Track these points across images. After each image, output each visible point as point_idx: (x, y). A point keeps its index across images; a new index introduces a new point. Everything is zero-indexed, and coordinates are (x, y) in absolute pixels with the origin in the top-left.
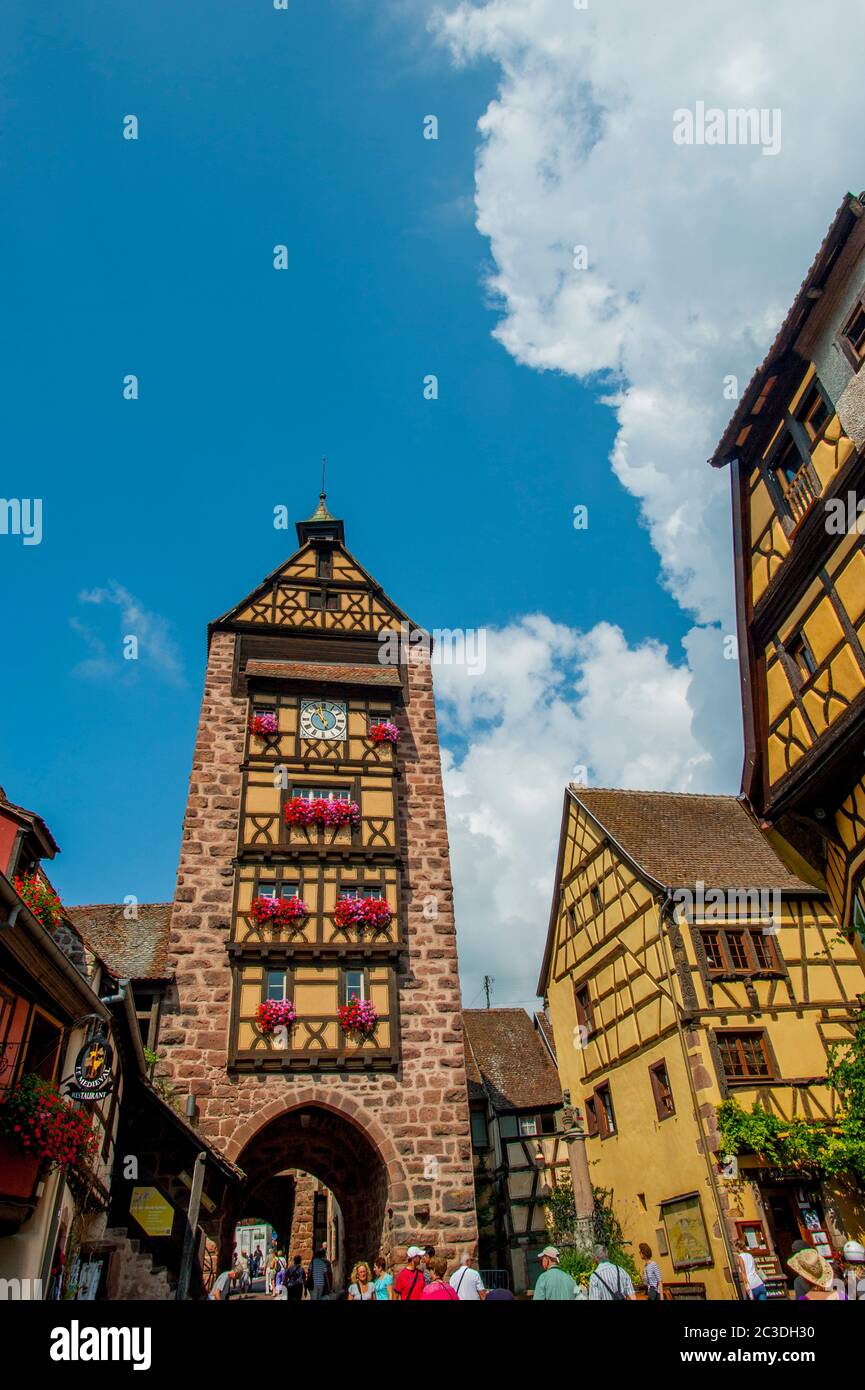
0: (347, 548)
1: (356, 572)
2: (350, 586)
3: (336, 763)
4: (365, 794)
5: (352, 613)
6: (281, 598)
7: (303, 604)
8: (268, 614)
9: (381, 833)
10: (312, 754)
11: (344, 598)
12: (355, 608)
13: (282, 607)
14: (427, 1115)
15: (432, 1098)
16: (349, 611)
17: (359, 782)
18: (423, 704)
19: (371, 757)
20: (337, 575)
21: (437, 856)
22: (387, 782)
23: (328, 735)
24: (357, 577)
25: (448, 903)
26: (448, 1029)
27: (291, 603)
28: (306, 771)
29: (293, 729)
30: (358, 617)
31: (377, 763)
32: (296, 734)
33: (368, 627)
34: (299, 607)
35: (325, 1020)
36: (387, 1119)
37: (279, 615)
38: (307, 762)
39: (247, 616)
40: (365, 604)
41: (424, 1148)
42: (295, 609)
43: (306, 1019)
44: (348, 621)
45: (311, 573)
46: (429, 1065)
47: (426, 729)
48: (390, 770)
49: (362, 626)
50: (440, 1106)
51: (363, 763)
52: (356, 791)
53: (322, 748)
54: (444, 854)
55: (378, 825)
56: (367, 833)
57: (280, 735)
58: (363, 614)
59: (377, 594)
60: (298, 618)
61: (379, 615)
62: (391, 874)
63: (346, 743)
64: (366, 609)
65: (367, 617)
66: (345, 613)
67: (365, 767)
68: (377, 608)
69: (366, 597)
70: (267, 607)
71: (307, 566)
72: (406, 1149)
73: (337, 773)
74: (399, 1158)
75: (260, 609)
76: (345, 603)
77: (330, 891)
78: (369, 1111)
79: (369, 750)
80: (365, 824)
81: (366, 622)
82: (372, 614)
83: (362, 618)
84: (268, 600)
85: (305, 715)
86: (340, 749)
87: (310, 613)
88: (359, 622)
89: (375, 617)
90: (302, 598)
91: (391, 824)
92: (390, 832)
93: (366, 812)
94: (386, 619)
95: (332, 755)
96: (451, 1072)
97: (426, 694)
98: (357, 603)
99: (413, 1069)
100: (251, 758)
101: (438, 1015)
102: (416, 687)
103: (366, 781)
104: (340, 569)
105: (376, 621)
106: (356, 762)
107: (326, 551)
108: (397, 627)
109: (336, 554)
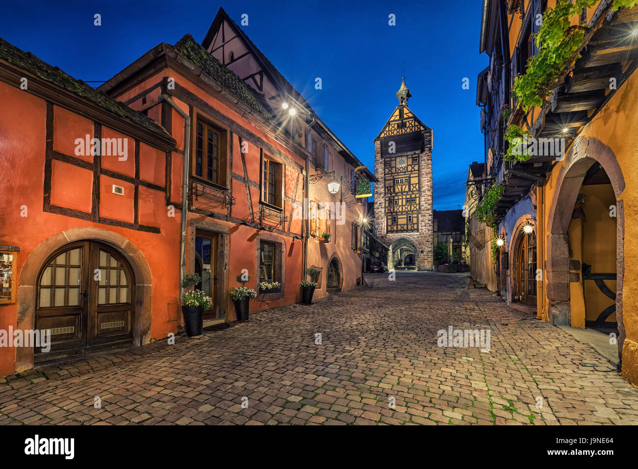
2: (409, 119)
4: (412, 178)
6: (390, 127)
7: (396, 128)
8: (388, 134)
9: (415, 187)
10: (399, 171)
11: (407, 122)
13: (391, 130)
14: (424, 239)
17: (410, 176)
19: (413, 170)
20: (405, 116)
22: (417, 175)
23: (403, 166)
24: (411, 115)
26: (430, 224)
27: (393, 129)
28: (398, 176)
29: (395, 166)
30: (411, 128)
31: (414, 171)
32: (395, 167)
33: (414, 131)
34: (395, 129)
35: (404, 225)
37: (390, 133)
38: (398, 173)
39: (382, 135)
40: (413, 124)
41: (423, 244)
42: (394, 130)
43: (400, 225)
44: (408, 130)
46: (425, 231)
48: (417, 172)
49: (412, 130)
50: (427, 237)
51: (411, 171)
52: (409, 178)
53: (401, 169)
55: (414, 185)
56: (412, 187)
57: (392, 167)
58: (412, 127)
59: (416, 119)
60: (395, 132)
61: (417, 126)
62: (417, 196)
63: (407, 167)
64: (413, 125)
65: (414, 127)
66: (408, 128)
68: (417, 124)
69: (413, 121)
70: (387, 131)
71: (397, 116)
73: (405, 174)
74: (419, 246)
75: (385, 132)
76: (408, 124)
77: (404, 200)
78: (413, 239)
79: (413, 168)
80: (411, 185)
84: (387, 129)
85: (397, 162)
86: (406, 169)
87: (398, 130)
90: (396, 126)
91: (417, 185)
92: (417, 187)
93: (412, 183)
94: (419, 127)
95: (404, 171)
96: (430, 232)
98: (411, 124)
100: (386, 174)
101: (428, 222)
103: (412, 176)
104: (406, 114)
105: (416, 128)
106: (409, 171)
107: (402, 109)
108: (422, 128)
109: (405, 110)
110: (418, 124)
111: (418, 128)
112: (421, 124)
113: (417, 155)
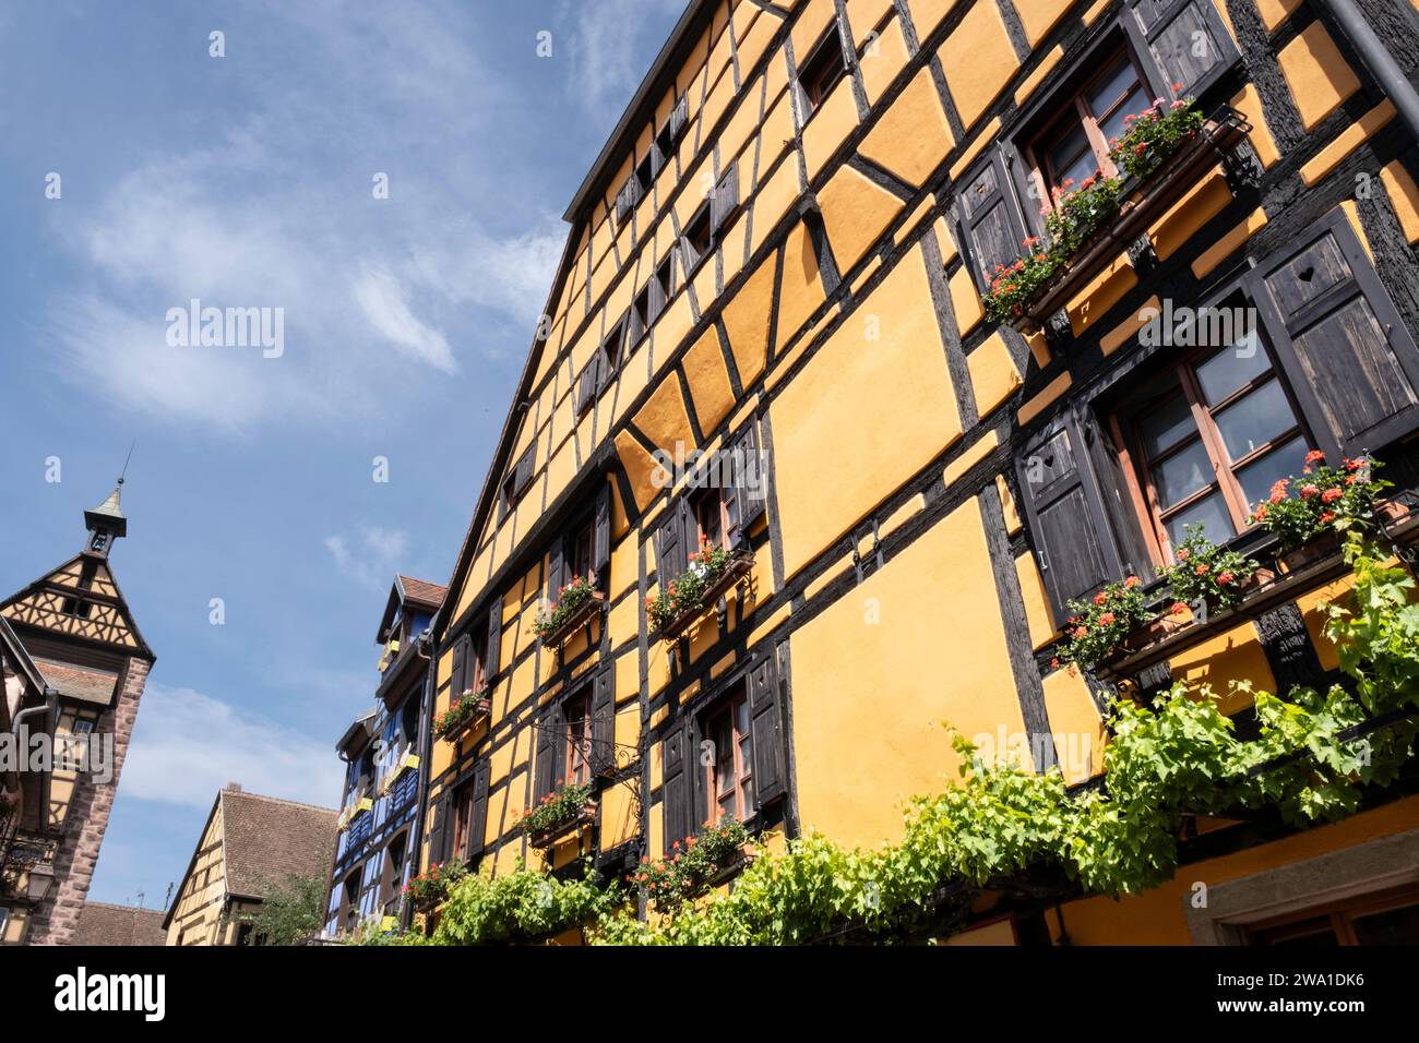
0: (111, 564)
1: (111, 587)
2: (103, 599)
4: (53, 783)
5: (97, 623)
6: (42, 599)
7: (58, 608)
8: (26, 614)
9: (54, 814)
11: (95, 607)
12: (101, 619)
13: (40, 609)
16: (95, 621)
18: (130, 710)
20: (95, 588)
21: (95, 833)
22: (72, 775)
24: (111, 592)
25: (91, 868)
27: (48, 606)
30: (101, 627)
33: (105, 638)
34: (54, 611)
37: (35, 616)
40: (110, 617)
42: (51, 612)
44: (91, 630)
45: (72, 582)
47: (123, 731)
49: (102, 635)
52: (46, 780)
54: (101, 832)
55: (54, 809)
58: (106, 625)
59: (120, 606)
60: (50, 621)
61: (119, 628)
64: (110, 622)
65: (108, 628)
66: (91, 622)
68: (120, 621)
69: (114, 611)
70: (27, 606)
71: (73, 576)
75: (21, 608)
76: (95, 612)
81: (106, 634)
82: (113, 626)
83: (104, 629)
84: (30, 600)
87: (61, 618)
88: (100, 632)
89: (115, 630)
90: (59, 602)
91: (64, 809)
92: (61, 815)
94: (123, 632)
97: (133, 702)
98: (104, 615)
102: (129, 694)
103: (57, 773)
104: (100, 582)
105: (115, 634)
107: (92, 565)
108: (130, 641)
109: (100, 569)
110: (123, 625)
111: (120, 637)
112: (131, 626)
113: (92, 715)
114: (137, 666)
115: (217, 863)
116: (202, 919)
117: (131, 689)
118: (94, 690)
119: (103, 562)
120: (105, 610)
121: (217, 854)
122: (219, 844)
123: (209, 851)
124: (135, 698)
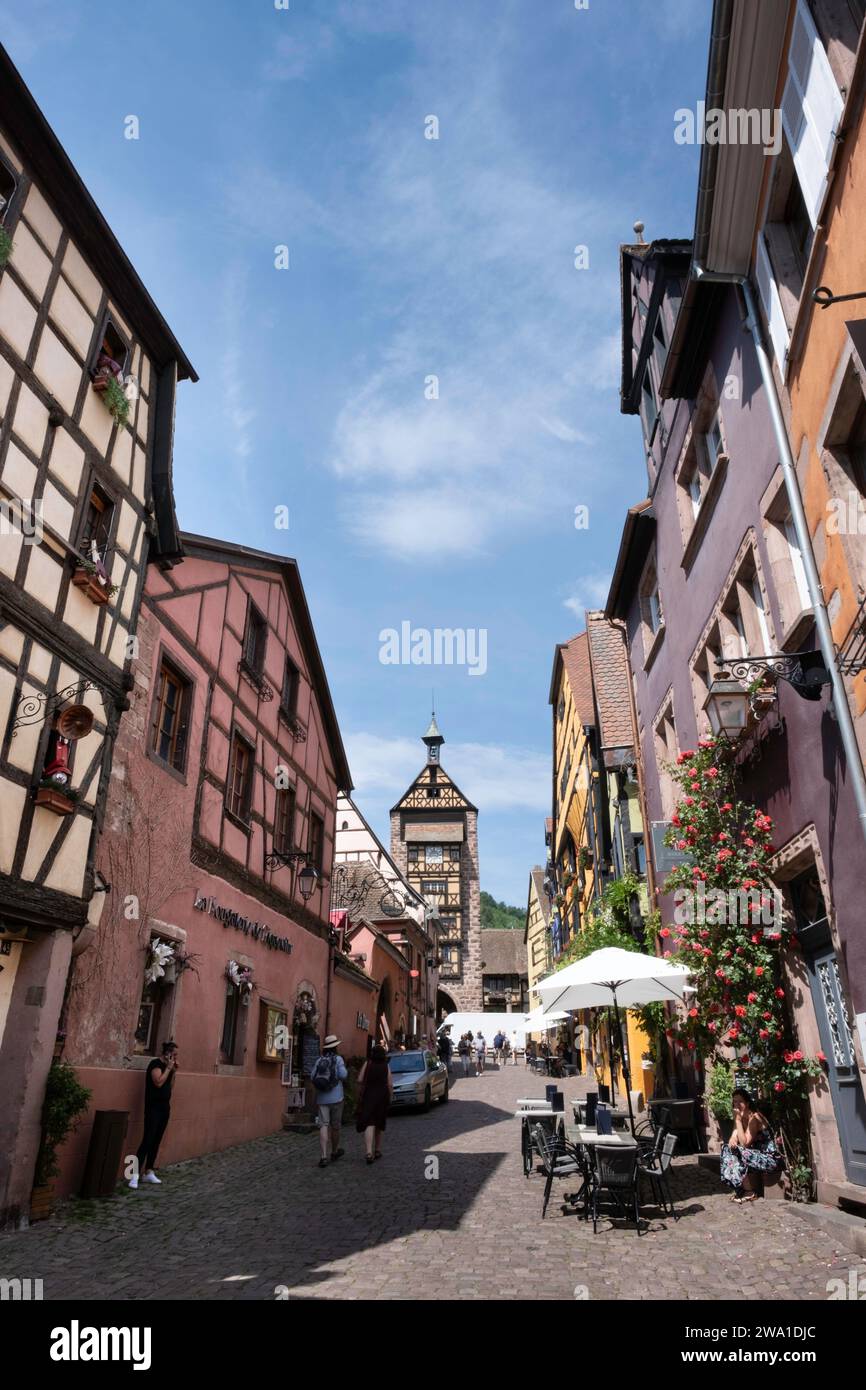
0: (442, 766)
1: (446, 778)
2: (444, 785)
3: (439, 873)
4: (449, 885)
6: (417, 794)
7: (426, 797)
8: (412, 803)
9: (455, 900)
10: (430, 870)
11: (442, 790)
12: (447, 796)
13: (417, 799)
14: (469, 993)
15: (471, 987)
17: (447, 879)
18: (473, 840)
19: (452, 870)
20: (439, 781)
21: (476, 905)
22: (457, 879)
23: (436, 861)
24: (447, 781)
26: (477, 966)
27: (420, 796)
28: (429, 877)
29: (424, 859)
30: (447, 800)
31: (454, 872)
32: (424, 862)
33: (452, 805)
36: (457, 994)
37: (416, 803)
38: (429, 873)
39: (404, 805)
40: (450, 793)
41: (468, 1002)
42: (423, 799)
44: (443, 803)
45: (428, 781)
46: (470, 978)
47: (473, 853)
48: (459, 875)
50: (473, 990)
51: (449, 872)
52: (446, 883)
53: (434, 867)
55: (454, 896)
56: (450, 900)
57: (419, 862)
59: (455, 788)
60: (424, 803)
61: (456, 798)
62: (458, 914)
63: (443, 865)
64: (451, 796)
65: (451, 800)
66: (442, 799)
67: (449, 874)
68: (455, 795)
69: (451, 790)
70: (411, 799)
71: (426, 777)
72: (462, 1003)
73: (439, 876)
74: (460, 1005)
75: (408, 800)
76: (442, 793)
78: (452, 991)
79: (451, 867)
80: (450, 897)
81: (451, 803)
82: (453, 798)
83: (449, 801)
84: (411, 796)
85: (428, 853)
86: (441, 867)
87: (428, 801)
88: (448, 803)
89: (455, 800)
90: (425, 793)
92: (458, 899)
93: (449, 892)
94: (459, 800)
95: (438, 870)
96: (478, 980)
98: (447, 793)
99: (466, 978)
100: (409, 873)
102: (471, 832)
103: (450, 879)
104: (440, 777)
105: (455, 803)
106: (446, 872)
107: (434, 769)
108: (464, 804)
109: (438, 770)
110: (458, 796)
111: (458, 803)
112: (461, 796)
113: (457, 847)
114: (470, 816)
115: (538, 910)
116: (538, 940)
117: (471, 828)
118: (455, 834)
119: (438, 766)
120: (446, 790)
121: (537, 905)
122: (536, 901)
123: (534, 903)
124: (474, 833)
